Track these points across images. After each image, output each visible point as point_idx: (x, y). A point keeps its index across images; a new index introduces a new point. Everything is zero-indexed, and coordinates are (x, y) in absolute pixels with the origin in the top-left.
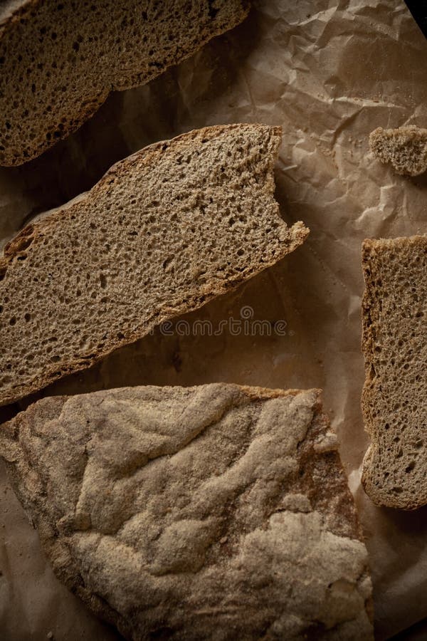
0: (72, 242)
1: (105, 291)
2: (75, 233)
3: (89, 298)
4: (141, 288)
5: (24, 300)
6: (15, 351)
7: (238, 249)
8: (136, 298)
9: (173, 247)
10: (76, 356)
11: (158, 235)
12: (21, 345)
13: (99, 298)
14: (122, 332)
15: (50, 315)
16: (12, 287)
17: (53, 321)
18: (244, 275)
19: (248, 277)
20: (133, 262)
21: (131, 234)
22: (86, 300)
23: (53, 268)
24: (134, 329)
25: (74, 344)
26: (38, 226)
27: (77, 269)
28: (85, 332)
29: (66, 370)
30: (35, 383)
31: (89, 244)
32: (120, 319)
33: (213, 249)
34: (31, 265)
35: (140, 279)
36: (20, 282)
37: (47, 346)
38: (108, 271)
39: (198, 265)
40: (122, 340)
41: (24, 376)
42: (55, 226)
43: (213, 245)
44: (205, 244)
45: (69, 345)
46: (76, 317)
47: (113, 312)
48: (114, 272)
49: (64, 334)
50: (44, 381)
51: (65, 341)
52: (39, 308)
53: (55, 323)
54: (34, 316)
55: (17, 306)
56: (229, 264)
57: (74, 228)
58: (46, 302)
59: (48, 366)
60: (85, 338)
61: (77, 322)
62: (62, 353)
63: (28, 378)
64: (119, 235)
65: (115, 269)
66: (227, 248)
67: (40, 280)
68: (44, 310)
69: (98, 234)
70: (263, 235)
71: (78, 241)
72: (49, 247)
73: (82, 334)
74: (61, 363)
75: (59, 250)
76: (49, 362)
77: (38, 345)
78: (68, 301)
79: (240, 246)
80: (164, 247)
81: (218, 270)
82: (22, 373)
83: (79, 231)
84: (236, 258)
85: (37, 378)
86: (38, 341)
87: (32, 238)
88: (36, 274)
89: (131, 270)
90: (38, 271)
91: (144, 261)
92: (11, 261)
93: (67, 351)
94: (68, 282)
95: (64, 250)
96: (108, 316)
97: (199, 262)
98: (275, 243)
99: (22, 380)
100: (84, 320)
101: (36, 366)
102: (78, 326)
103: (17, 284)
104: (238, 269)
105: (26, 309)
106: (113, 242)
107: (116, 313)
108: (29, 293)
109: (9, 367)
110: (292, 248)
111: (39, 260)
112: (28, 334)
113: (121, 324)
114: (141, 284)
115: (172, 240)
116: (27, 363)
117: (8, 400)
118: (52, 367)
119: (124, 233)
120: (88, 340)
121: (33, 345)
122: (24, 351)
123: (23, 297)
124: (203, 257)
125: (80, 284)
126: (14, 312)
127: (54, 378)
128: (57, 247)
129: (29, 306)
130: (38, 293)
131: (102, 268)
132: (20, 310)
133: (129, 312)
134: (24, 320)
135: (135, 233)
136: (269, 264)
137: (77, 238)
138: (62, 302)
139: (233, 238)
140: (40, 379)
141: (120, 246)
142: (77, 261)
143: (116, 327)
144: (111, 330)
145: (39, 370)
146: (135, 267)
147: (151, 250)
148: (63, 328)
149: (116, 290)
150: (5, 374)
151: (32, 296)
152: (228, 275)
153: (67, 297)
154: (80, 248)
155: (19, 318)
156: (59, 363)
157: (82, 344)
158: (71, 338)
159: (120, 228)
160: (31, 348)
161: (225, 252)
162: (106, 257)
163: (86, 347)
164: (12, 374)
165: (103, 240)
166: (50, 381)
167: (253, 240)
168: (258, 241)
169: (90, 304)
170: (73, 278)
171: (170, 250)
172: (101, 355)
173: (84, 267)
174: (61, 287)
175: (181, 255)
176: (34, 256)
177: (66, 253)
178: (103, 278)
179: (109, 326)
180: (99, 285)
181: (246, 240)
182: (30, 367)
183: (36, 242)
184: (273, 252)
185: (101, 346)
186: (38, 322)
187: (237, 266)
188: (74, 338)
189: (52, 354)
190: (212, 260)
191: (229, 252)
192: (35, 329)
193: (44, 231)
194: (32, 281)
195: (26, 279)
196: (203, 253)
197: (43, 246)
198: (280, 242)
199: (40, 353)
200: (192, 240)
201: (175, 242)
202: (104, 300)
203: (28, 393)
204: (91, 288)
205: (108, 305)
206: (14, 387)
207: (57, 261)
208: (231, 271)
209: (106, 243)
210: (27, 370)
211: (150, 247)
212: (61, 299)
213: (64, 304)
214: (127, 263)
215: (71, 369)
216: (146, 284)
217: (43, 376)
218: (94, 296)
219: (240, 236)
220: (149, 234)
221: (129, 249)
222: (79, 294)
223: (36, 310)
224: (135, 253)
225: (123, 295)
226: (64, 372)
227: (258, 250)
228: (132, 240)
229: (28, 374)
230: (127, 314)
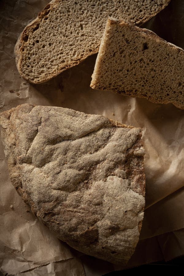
0: (67, 11)
1: (83, 31)
2: (68, 7)
3: (76, 35)
4: (98, 29)
5: (48, 37)
6: (45, 59)
7: (139, 9)
8: (96, 33)
9: (111, 10)
10: (72, 60)
11: (105, 5)
12: (48, 57)
13: (80, 35)
14: (91, 49)
15: (59, 43)
16: (42, 32)
17: (61, 45)
18: (143, 21)
19: (144, 21)
20: (94, 18)
21: (92, 6)
22: (74, 35)
23: (59, 22)
24: (96, 47)
25: (70, 55)
26: (52, 4)
27: (70, 22)
28: (75, 50)
29: (67, 66)
30: (55, 72)
31: (75, 11)
32: (90, 43)
33: (129, 10)
34: (50, 22)
35: (98, 25)
36: (46, 29)
37: (59, 56)
38: (83, 22)
39: (122, 17)
40: (91, 52)
41: (50, 70)
42: (59, 4)
43: (129, 8)
44: (125, 8)
45: (68, 55)
46: (71, 43)
47: (87, 40)
48: (86, 23)
49: (66, 51)
50: (59, 71)
51: (67, 54)
52: (54, 40)
53: (62, 46)
54: (53, 44)
55: (45, 40)
56: (136, 16)
57: (68, 4)
58: (57, 37)
59: (60, 65)
60: (75, 52)
61: (71, 45)
62: (66, 59)
63: (51, 71)
64: (87, 6)
65: (86, 21)
66: (135, 9)
67: (54, 28)
68: (57, 41)
69: (78, 6)
70: (150, 2)
71: (70, 10)
72: (58, 14)
73: (74, 51)
74: (65, 63)
75: (62, 14)
76: (60, 63)
77: (55, 56)
78: (67, 36)
79: (140, 8)
80: (107, 10)
81: (131, 19)
82: (49, 68)
83: (70, 6)
84: (139, 13)
85: (55, 70)
86: (55, 54)
87: (50, 10)
88: (53, 25)
89: (93, 21)
90: (53, 24)
91: (99, 17)
92: (41, 20)
93: (68, 58)
94: (66, 28)
95: (64, 14)
96: (84, 42)
97: (123, 16)
98: (155, 6)
99: (49, 71)
100: (74, 44)
101: (55, 65)
102: (72, 47)
103: (44, 30)
104: (140, 18)
105: (49, 41)
106: (85, 9)
107: (88, 40)
108: (50, 34)
109: (43, 66)
110: (163, 7)
111: (53, 19)
112: (50, 52)
113: (90, 45)
114: (98, 27)
115: (111, 7)
116: (51, 64)
117: (43, 81)
118: (62, 65)
119: (90, 6)
120: (77, 53)
121: (53, 56)
122: (49, 59)
123: (47, 36)
124: (125, 14)
125: (72, 29)
126: (44, 43)
127: (63, 70)
128: (61, 13)
129: (50, 39)
130: (54, 34)
131: (81, 21)
132: (46, 41)
133: (94, 40)
134: (49, 46)
135: (94, 5)
136: (154, 15)
137: (69, 9)
138: (64, 37)
139: (137, 5)
140: (57, 71)
141: (88, 11)
142: (70, 19)
143: (88, 46)
144: (86, 48)
145: (56, 67)
146: (95, 20)
147: (102, 12)
148: (65, 48)
149: (87, 30)
150: (42, 69)
151: (52, 35)
152: (136, 21)
153: (66, 35)
154: (71, 13)
155: (46, 45)
156: (64, 63)
157: (74, 55)
158: (69, 52)
159: (88, 3)
160: (52, 57)
161: (134, 11)
162: (82, 16)
163: (76, 56)
164: (45, 69)
165: (81, 9)
166: (61, 71)
167: (146, 5)
168: (148, 5)
169: (76, 37)
170: (69, 26)
171: (110, 11)
172: (82, 59)
173: (73, 21)
174: (64, 31)
175: (115, 13)
176: (51, 18)
177: (65, 15)
178: (81, 26)
179: (85, 46)
180: (80, 28)
181: (143, 5)
182: (52, 66)
183: (52, 12)
184: (155, 10)
185: (82, 55)
186: (55, 46)
187: (140, 17)
188: (70, 52)
189: (61, 60)
190: (129, 15)
191: (136, 11)
192: (53, 49)
193: (55, 6)
194: (51, 29)
195: (48, 28)
196: (124, 12)
197: (55, 13)
198: (158, 5)
199: (56, 60)
200: (119, 7)
201: (112, 8)
202: (83, 35)
203: (52, 77)
204: (76, 30)
205: (84, 37)
206: (46, 75)
207: (61, 19)
208: (137, 19)
209: (82, 10)
210: (51, 67)
211: (101, 11)
212: (64, 36)
213: (65, 38)
214: (91, 18)
215: (70, 66)
216: (100, 27)
217: (58, 69)
218: (78, 34)
219: (140, 3)
220: (101, 5)
221: (92, 12)
222: (71, 33)
223: (53, 41)
224: (95, 14)
225: (91, 33)
226: (67, 67)
227: (148, 9)
228: (93, 8)
229: (51, 69)
230: (93, 41)
